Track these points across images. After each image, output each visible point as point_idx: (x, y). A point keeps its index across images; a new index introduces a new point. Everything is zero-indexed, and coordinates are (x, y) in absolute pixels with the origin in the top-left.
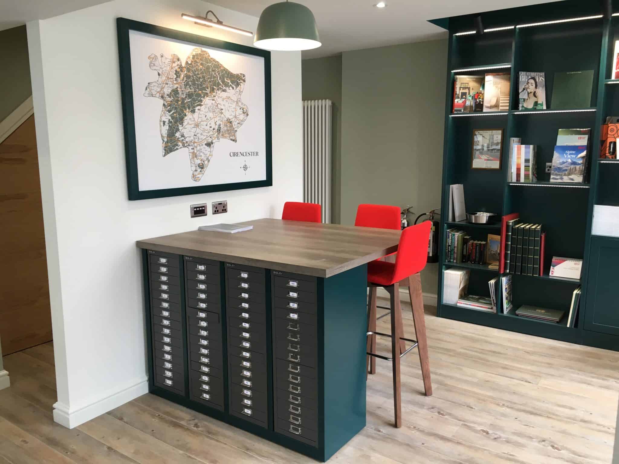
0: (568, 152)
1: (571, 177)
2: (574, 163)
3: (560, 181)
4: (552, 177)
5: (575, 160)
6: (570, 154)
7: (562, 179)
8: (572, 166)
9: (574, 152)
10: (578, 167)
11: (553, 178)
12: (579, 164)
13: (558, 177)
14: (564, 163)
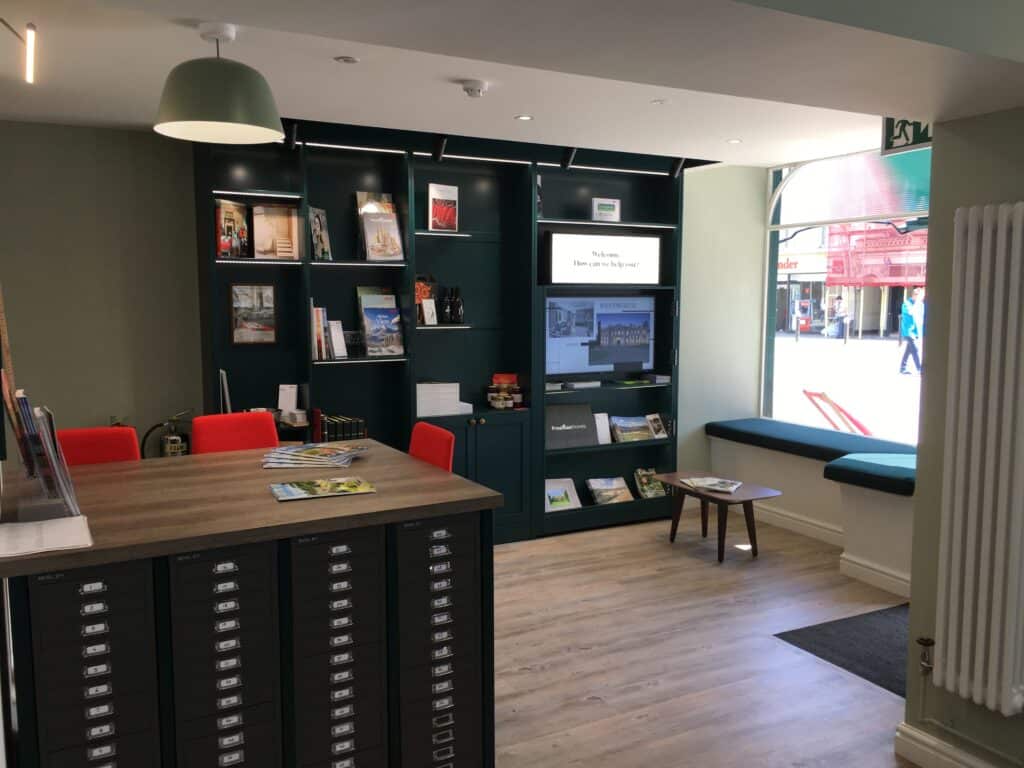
0: (380, 316)
1: (391, 348)
2: (389, 331)
3: (378, 354)
4: (369, 349)
5: (390, 327)
6: (383, 319)
7: (380, 351)
8: (389, 335)
9: (386, 317)
10: (394, 335)
11: (372, 351)
12: (395, 332)
13: (376, 349)
14: (378, 331)
